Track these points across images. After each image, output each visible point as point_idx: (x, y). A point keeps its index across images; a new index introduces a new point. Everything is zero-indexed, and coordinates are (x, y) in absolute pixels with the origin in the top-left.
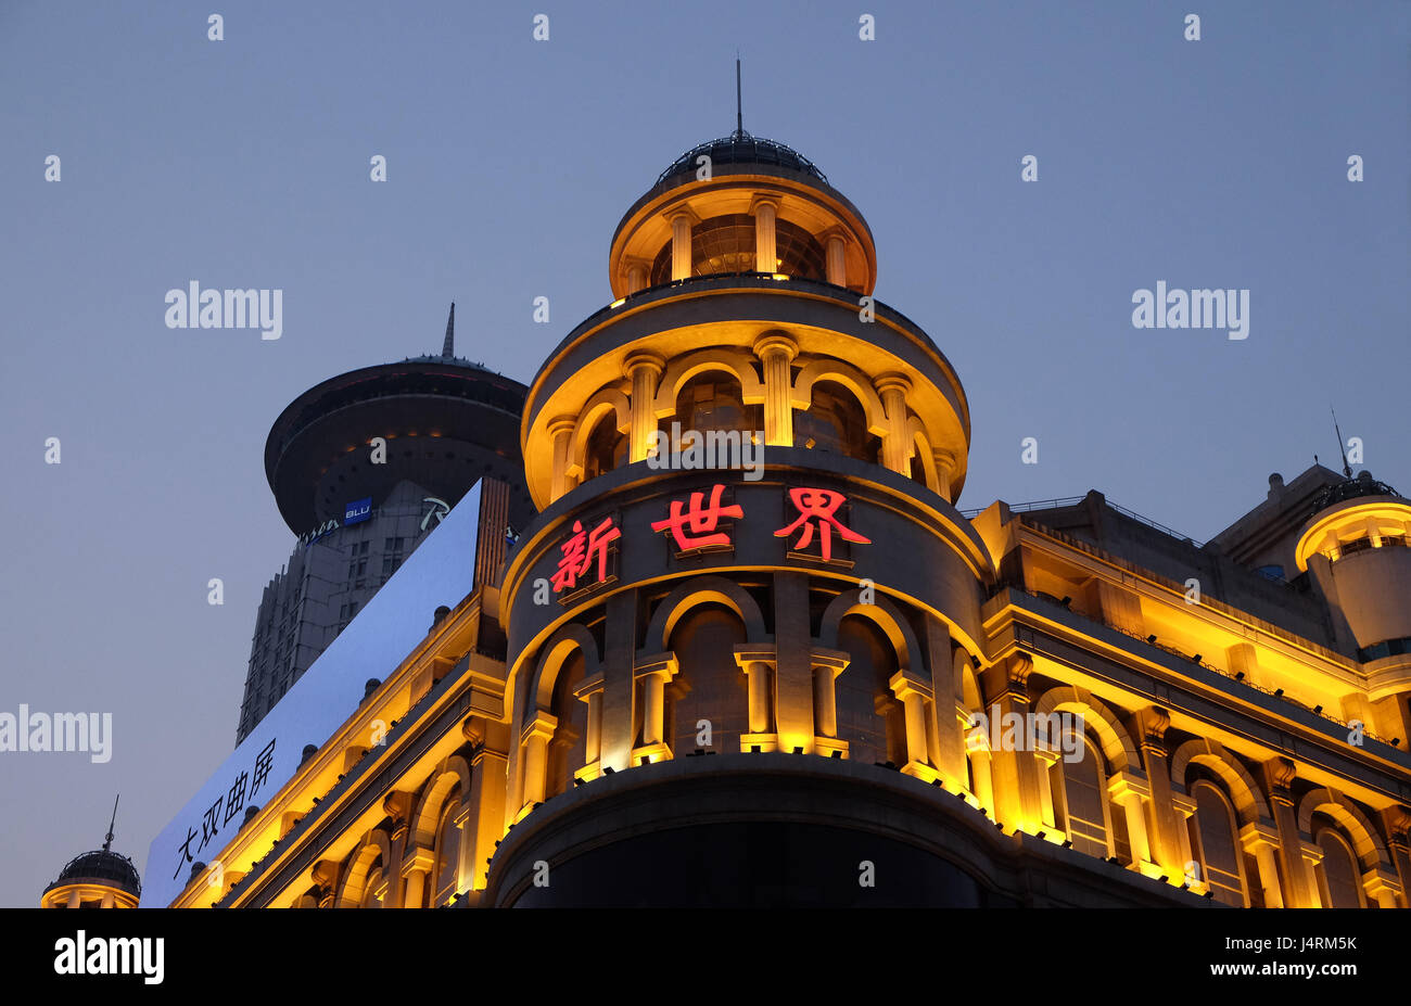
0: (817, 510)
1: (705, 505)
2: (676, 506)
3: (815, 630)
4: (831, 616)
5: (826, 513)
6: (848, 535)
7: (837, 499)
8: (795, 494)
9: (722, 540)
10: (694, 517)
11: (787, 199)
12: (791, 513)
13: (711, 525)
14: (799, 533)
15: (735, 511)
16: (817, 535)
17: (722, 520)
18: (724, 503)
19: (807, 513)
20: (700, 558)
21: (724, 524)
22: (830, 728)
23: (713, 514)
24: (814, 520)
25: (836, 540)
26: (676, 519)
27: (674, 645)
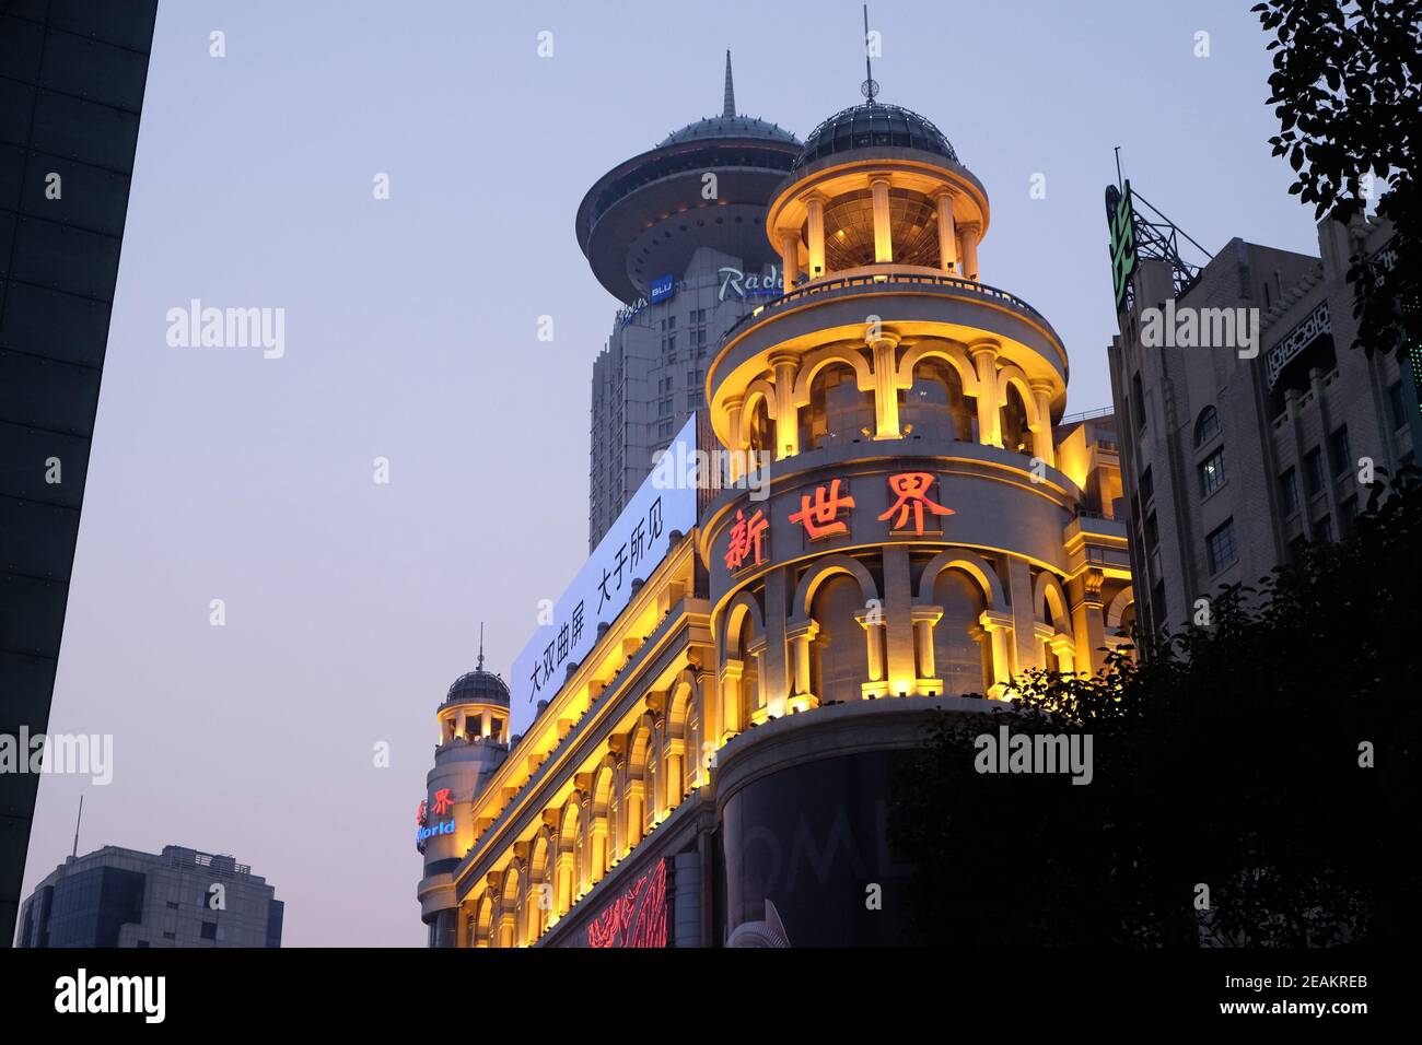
0: (912, 492)
1: (827, 498)
2: (806, 500)
3: (915, 592)
4: (929, 575)
5: (918, 494)
6: (937, 509)
7: (928, 479)
8: (894, 481)
9: (840, 527)
10: (819, 509)
11: (896, 174)
12: (892, 497)
13: (831, 515)
14: (898, 513)
15: (849, 502)
16: (912, 513)
17: (840, 510)
18: (841, 495)
19: (904, 496)
20: (826, 541)
21: (842, 513)
22: (929, 669)
23: (833, 505)
24: (910, 501)
25: (927, 513)
26: (806, 511)
27: (813, 614)
